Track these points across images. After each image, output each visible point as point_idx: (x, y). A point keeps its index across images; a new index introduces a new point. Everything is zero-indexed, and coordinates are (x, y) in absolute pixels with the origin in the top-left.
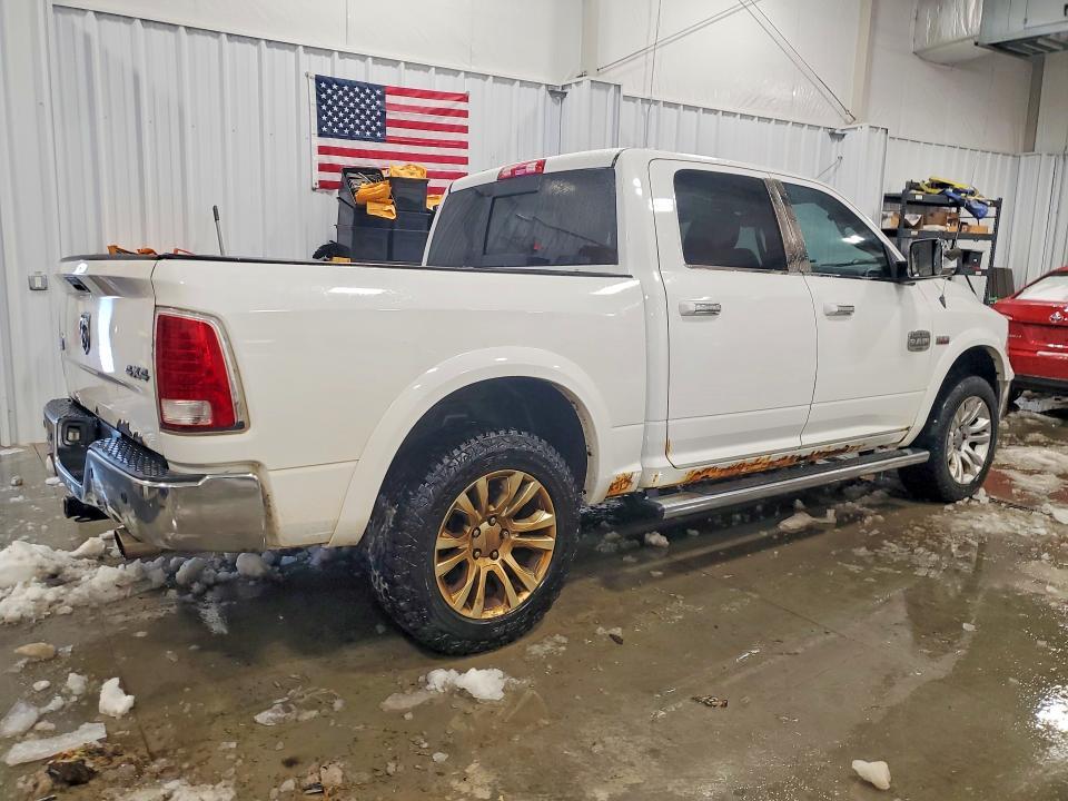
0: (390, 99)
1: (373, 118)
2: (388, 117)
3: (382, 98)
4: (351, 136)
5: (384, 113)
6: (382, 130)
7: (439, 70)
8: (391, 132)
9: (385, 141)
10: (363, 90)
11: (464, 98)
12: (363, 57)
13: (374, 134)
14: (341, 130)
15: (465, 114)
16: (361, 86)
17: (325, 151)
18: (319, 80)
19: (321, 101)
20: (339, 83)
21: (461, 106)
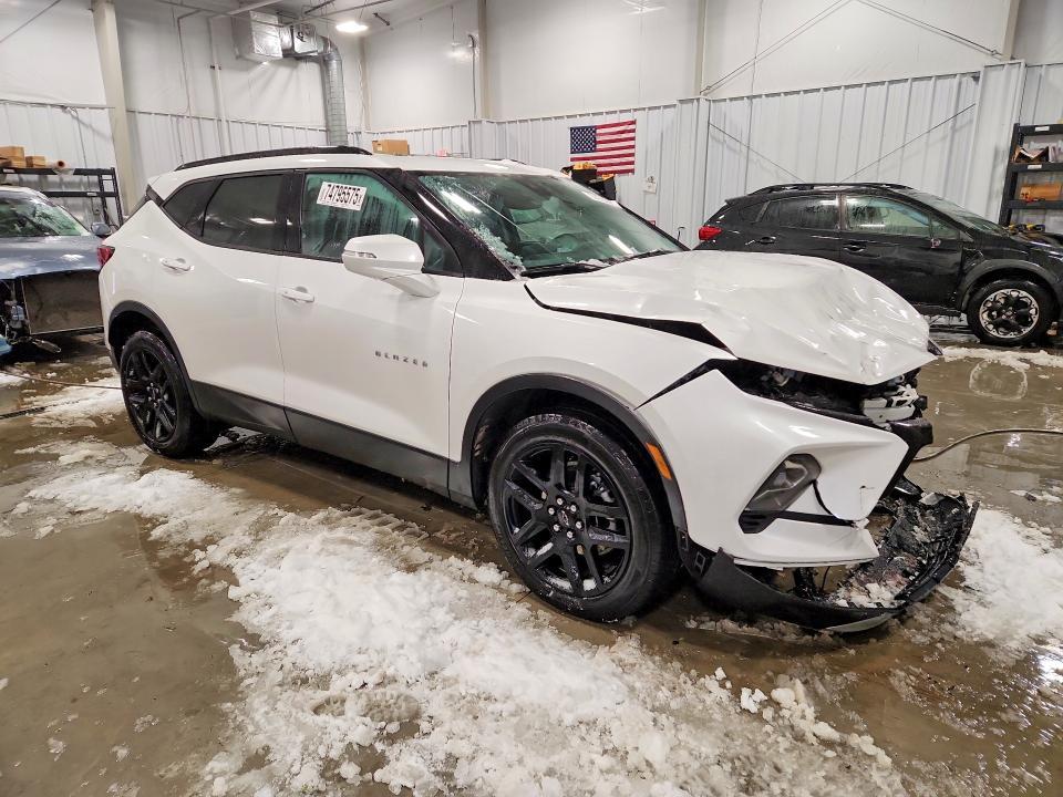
0: (598, 131)
1: (591, 141)
2: (597, 140)
3: (595, 132)
4: (583, 152)
5: (595, 139)
6: (595, 146)
7: (621, 111)
8: (599, 146)
9: (595, 152)
10: (587, 130)
11: (633, 123)
12: (588, 114)
13: (591, 149)
14: (579, 150)
15: (633, 131)
16: (587, 128)
17: (572, 160)
18: (571, 129)
19: (572, 138)
20: (578, 129)
21: (632, 127)
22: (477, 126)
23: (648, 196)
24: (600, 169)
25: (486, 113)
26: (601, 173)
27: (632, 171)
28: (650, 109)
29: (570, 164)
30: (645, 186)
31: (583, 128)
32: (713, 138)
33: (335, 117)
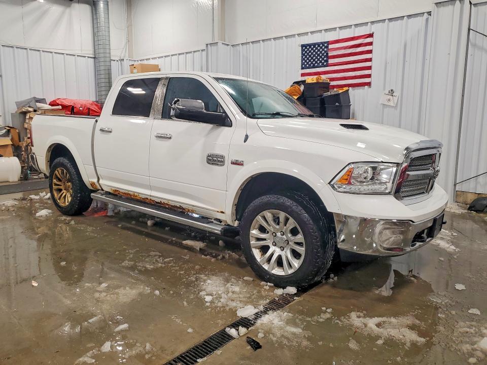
0: (331, 46)
1: (323, 57)
2: (329, 55)
3: (327, 47)
4: (314, 67)
5: (327, 54)
6: (327, 61)
7: (356, 25)
8: (331, 61)
9: (327, 66)
10: (319, 46)
11: (371, 35)
12: (320, 31)
13: (323, 64)
14: (310, 65)
15: (371, 44)
16: (318, 44)
17: (303, 75)
18: (303, 46)
19: (303, 55)
20: (310, 45)
21: (369, 40)
22: (214, 48)
23: (386, 110)
24: (333, 83)
25: (222, 36)
26: (334, 87)
27: (369, 84)
28: (390, 20)
29: (300, 79)
30: (383, 99)
31: (314, 45)
32: (475, 45)
33: (101, 47)
